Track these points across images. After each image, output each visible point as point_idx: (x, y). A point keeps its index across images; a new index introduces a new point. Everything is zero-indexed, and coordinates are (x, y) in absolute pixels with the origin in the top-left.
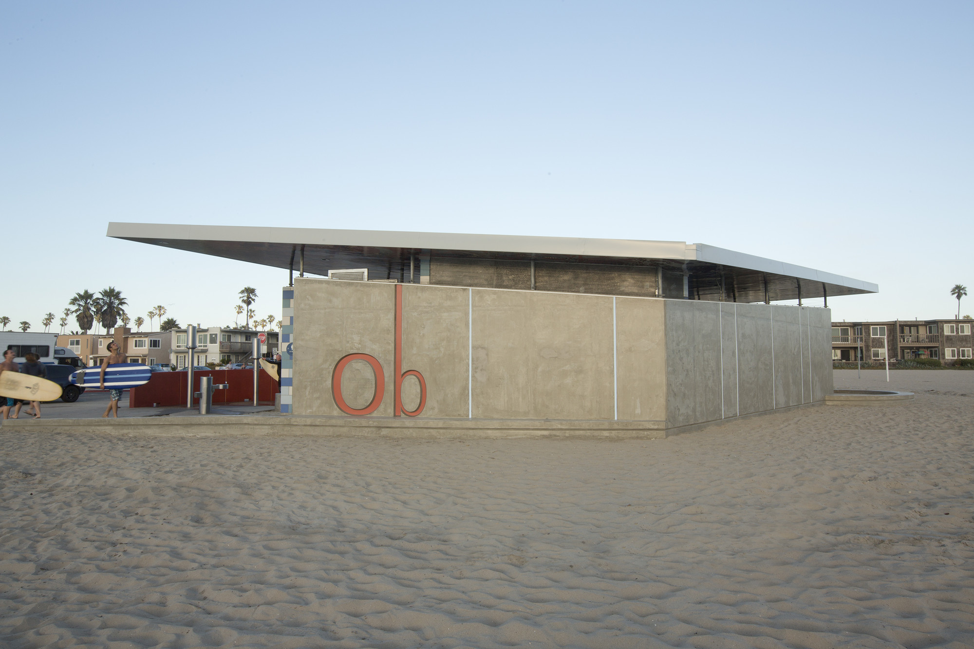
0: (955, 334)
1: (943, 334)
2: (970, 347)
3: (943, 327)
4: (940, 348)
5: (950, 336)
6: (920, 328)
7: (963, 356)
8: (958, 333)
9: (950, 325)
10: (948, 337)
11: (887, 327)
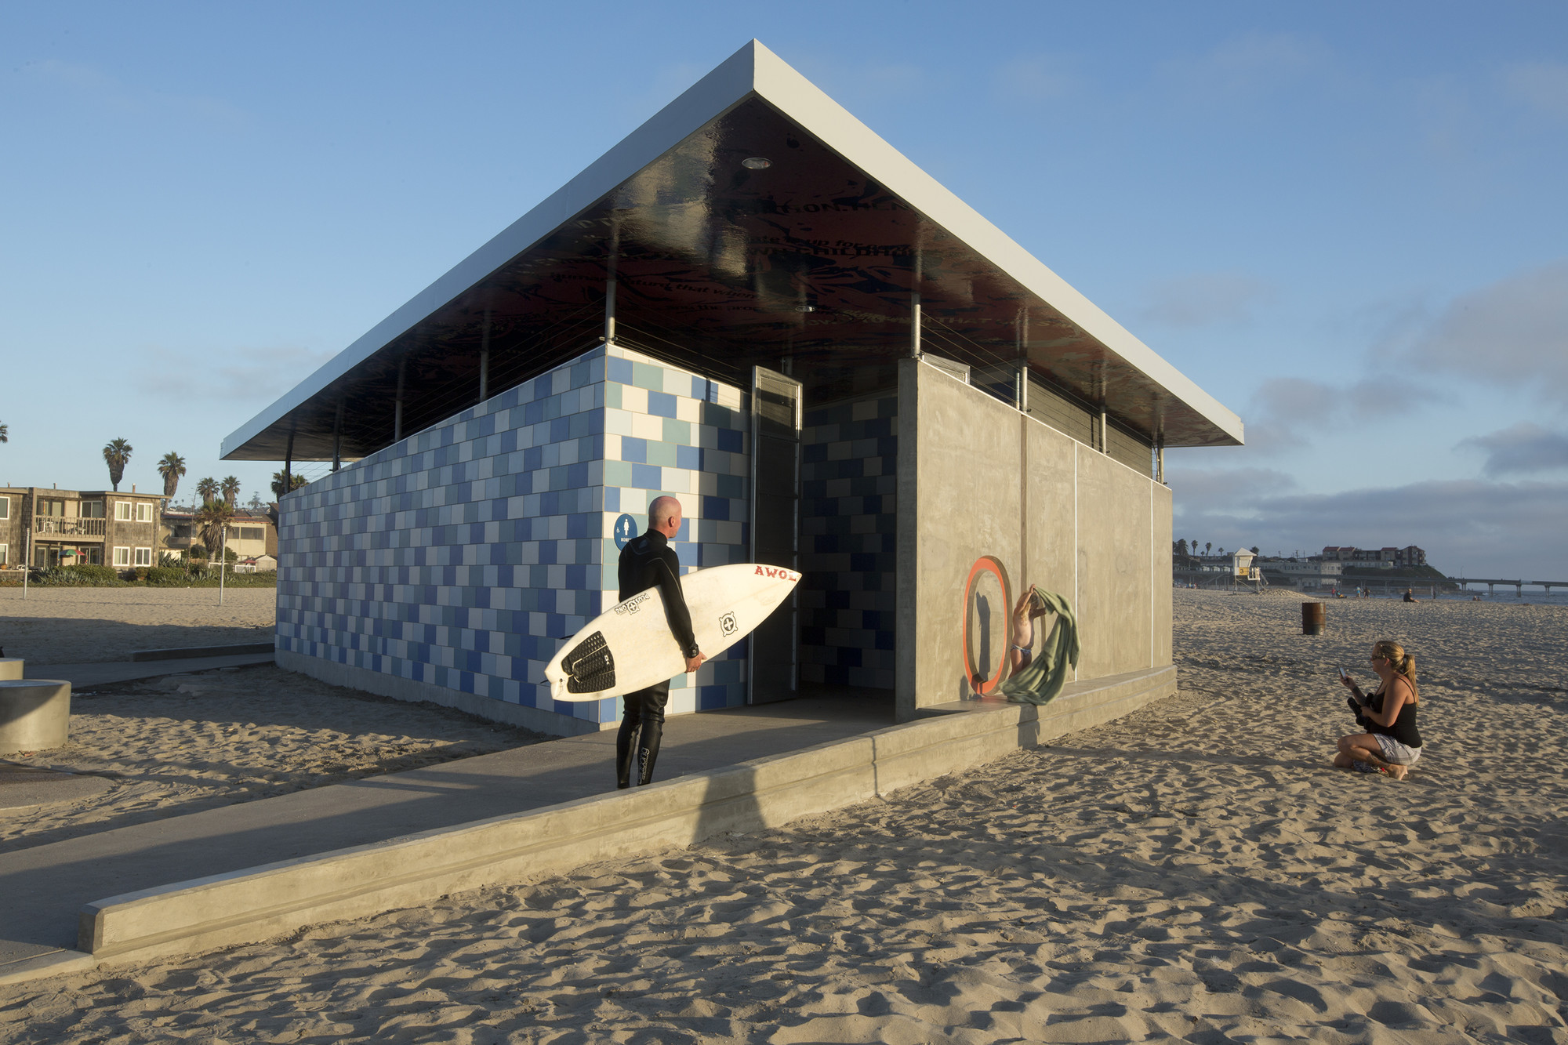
0: (130, 520)
1: (113, 520)
2: (150, 546)
3: (113, 504)
4: (107, 545)
5: (123, 523)
6: (68, 503)
7: (139, 561)
8: (135, 519)
9: (124, 503)
10: (119, 524)
11: (12, 499)
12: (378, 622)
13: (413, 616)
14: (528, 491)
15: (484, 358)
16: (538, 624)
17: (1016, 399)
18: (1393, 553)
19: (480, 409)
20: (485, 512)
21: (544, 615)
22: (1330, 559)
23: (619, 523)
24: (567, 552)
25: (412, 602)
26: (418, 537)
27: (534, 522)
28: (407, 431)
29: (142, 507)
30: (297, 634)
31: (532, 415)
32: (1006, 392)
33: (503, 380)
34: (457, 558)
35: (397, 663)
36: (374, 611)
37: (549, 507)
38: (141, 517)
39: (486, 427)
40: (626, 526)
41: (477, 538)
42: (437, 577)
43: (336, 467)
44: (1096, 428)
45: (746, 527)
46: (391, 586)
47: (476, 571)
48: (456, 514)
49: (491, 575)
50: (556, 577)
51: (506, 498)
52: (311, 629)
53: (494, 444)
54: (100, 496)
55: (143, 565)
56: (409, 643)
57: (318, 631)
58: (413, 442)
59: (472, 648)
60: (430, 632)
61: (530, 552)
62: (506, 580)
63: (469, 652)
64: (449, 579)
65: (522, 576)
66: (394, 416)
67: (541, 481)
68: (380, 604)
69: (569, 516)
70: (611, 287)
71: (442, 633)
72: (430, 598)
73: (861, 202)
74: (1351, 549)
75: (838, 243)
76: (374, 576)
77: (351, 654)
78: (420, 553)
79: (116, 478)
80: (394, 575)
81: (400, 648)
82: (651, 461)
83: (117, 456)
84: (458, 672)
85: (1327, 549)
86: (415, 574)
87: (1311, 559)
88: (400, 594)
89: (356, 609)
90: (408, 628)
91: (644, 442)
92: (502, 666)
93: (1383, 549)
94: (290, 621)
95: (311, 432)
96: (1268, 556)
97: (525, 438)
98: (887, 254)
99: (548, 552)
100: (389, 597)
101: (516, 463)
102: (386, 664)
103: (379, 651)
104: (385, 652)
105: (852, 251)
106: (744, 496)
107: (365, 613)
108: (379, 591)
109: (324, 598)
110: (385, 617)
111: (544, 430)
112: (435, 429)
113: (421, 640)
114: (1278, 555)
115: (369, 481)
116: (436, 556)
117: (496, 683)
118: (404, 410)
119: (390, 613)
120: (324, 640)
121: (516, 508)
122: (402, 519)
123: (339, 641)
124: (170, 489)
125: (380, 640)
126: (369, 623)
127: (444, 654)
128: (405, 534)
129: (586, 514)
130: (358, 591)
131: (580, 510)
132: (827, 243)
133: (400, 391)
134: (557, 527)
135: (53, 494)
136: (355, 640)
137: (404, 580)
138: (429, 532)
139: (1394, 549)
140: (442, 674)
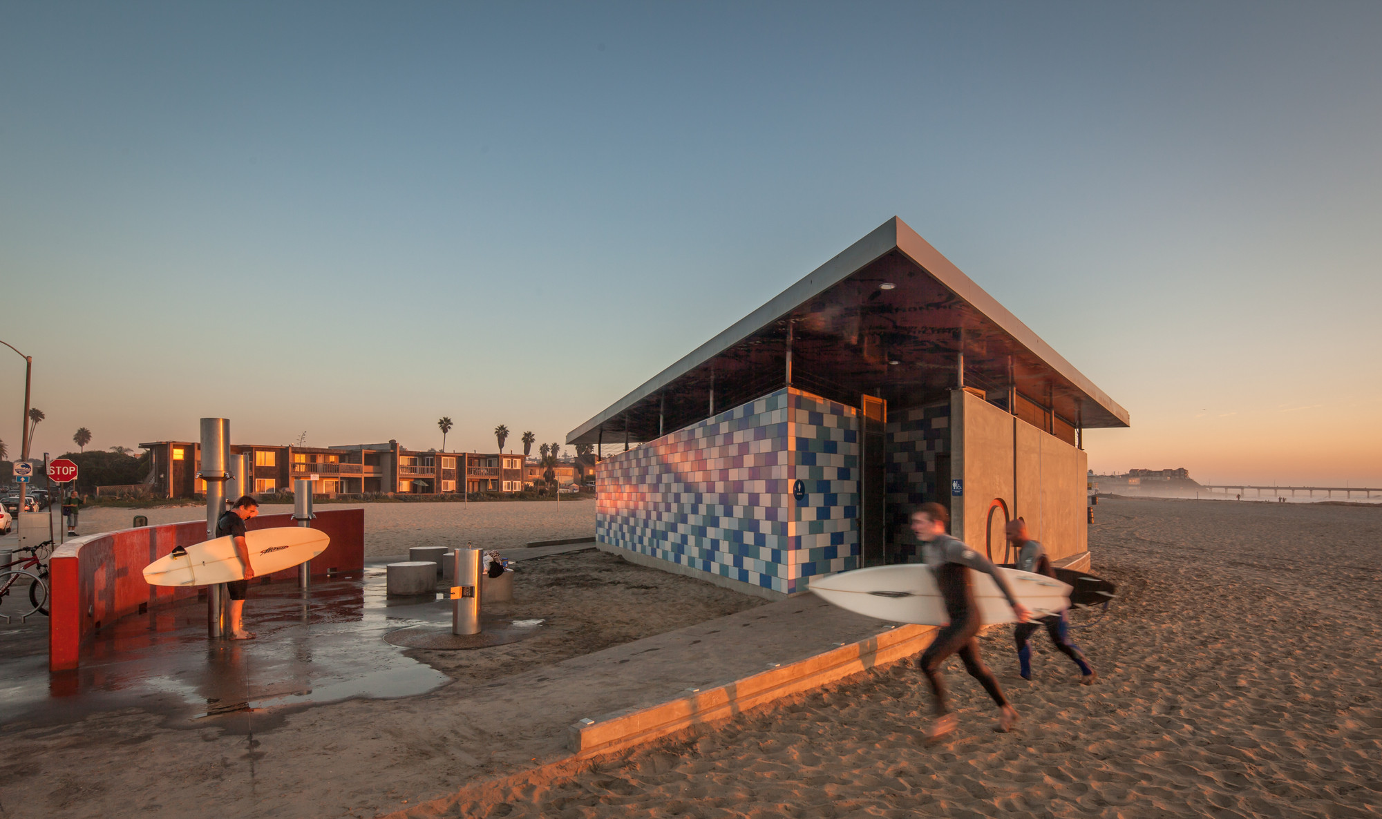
0: (510, 468)
1: (502, 468)
2: (520, 481)
3: (502, 460)
4: (500, 480)
7: (515, 488)
8: (512, 467)
9: (506, 459)
10: (505, 470)
11: (455, 459)
12: (654, 532)
13: (674, 529)
14: (741, 466)
15: (712, 392)
16: (749, 538)
17: (1008, 407)
18: (1170, 472)
19: (711, 421)
20: (715, 477)
21: (752, 534)
22: (1134, 476)
23: (796, 485)
24: (766, 500)
25: (673, 521)
26: (675, 488)
27: (745, 483)
28: (668, 430)
29: (515, 461)
30: (608, 534)
31: (743, 424)
32: (1002, 404)
33: (724, 404)
34: (699, 499)
35: (665, 553)
36: (651, 523)
37: (755, 474)
38: (516, 466)
39: (714, 430)
40: (799, 486)
41: (711, 489)
42: (688, 510)
43: (627, 448)
44: (1048, 421)
45: (859, 483)
46: (661, 513)
47: (710, 508)
48: (698, 477)
49: (719, 510)
50: (759, 513)
51: (728, 469)
52: (615, 533)
53: (719, 440)
54: (496, 456)
55: (517, 490)
56: (672, 543)
57: (619, 534)
58: (671, 437)
59: (709, 548)
60: (684, 538)
61: (743, 499)
62: (729, 513)
63: (707, 550)
64: (695, 510)
65: (738, 512)
66: (659, 422)
67: (749, 461)
68: (655, 522)
69: (766, 480)
70: (789, 355)
71: (691, 540)
72: (684, 520)
73: (943, 305)
74: (1145, 470)
75: (923, 327)
76: (651, 507)
77: (639, 547)
78: (677, 498)
79: (501, 445)
80: (662, 507)
81: (667, 545)
82: (811, 450)
83: (502, 433)
84: (701, 560)
85: (1131, 471)
86: (674, 507)
87: (1122, 476)
88: (666, 517)
89: (641, 524)
90: (671, 535)
91: (807, 439)
92: (729, 559)
93: (1164, 470)
94: (604, 527)
95: (614, 430)
96: (1098, 475)
97: (739, 437)
98: (949, 332)
99: (754, 499)
100: (659, 518)
101: (733, 451)
102: (659, 553)
103: (655, 546)
104: (658, 547)
105: (930, 331)
106: (858, 466)
107: (646, 525)
108: (654, 515)
109: (622, 517)
110: (658, 528)
111: (749, 434)
112: (684, 431)
113: (679, 542)
114: (1103, 474)
115: (646, 455)
116: (687, 499)
117: (724, 568)
118: (665, 420)
119: (660, 527)
120: (623, 537)
121: (734, 475)
122: (665, 478)
123: (632, 539)
124: (527, 450)
125: (655, 540)
126: (648, 532)
127: (692, 550)
128: (668, 486)
129: (777, 480)
130: (642, 515)
131: (773, 478)
132: (916, 328)
133: (662, 409)
134: (759, 486)
135: (474, 456)
136: (641, 541)
137: (668, 509)
138: (682, 485)
139: (1171, 470)
140: (692, 561)
